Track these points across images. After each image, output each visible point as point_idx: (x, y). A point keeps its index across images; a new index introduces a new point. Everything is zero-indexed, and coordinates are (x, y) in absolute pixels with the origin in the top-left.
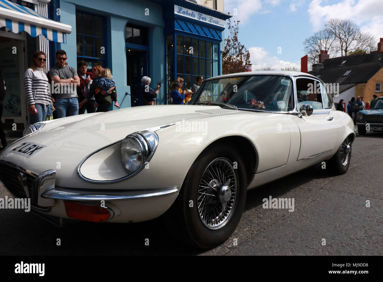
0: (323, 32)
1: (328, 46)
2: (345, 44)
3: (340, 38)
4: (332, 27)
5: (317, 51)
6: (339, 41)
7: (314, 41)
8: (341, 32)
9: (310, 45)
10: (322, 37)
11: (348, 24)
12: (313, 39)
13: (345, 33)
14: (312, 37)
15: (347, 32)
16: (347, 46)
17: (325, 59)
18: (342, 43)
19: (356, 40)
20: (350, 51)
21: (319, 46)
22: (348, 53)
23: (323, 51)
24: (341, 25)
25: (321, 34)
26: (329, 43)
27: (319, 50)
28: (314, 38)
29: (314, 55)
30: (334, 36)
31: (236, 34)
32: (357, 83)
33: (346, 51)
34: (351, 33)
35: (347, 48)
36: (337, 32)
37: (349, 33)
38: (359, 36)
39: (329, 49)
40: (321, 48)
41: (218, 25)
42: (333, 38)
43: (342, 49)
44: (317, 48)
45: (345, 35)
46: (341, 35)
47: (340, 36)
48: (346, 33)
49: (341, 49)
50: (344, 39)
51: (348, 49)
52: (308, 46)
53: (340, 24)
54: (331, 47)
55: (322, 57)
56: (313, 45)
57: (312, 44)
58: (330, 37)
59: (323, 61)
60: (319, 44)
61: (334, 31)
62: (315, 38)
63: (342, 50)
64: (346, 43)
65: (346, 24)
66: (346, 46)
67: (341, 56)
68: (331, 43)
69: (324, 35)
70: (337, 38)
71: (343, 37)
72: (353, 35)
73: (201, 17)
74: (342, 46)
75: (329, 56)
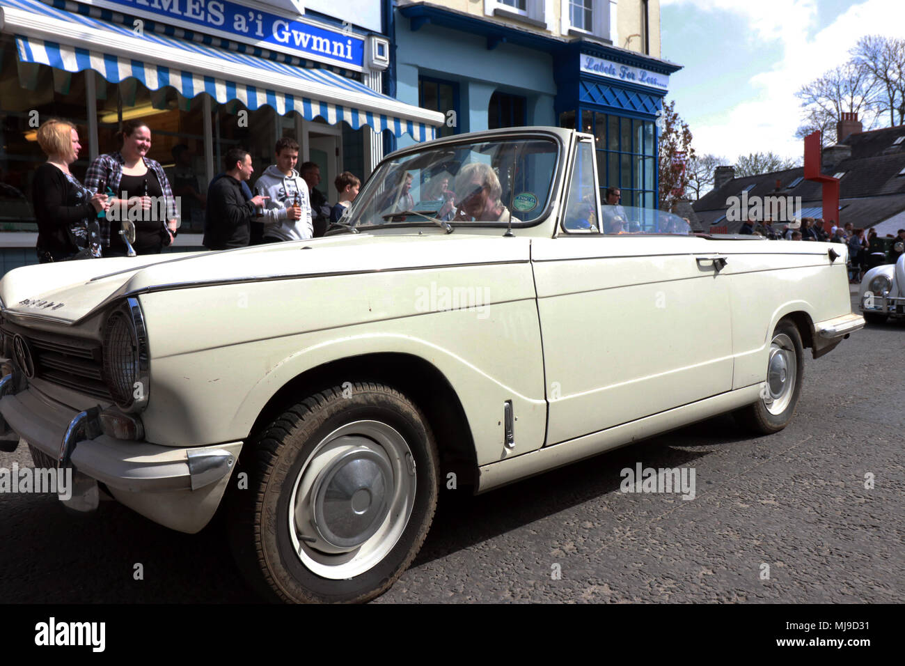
0: (844, 67)
2: (901, 93)
3: (887, 81)
4: (866, 54)
5: (830, 114)
6: (886, 88)
7: (821, 90)
8: (891, 65)
9: (812, 100)
10: (842, 79)
12: (820, 85)
13: (899, 65)
14: (818, 79)
17: (852, 133)
18: (891, 92)
21: (835, 101)
23: (847, 114)
24: (890, 50)
25: (838, 72)
26: (859, 95)
27: (835, 111)
28: (822, 83)
29: (822, 123)
30: (871, 75)
33: (902, 113)
35: (903, 104)
36: (880, 66)
39: (859, 107)
40: (839, 105)
42: (871, 82)
43: (892, 105)
44: (830, 105)
45: (901, 72)
47: (886, 76)
49: (890, 107)
50: (898, 81)
52: (806, 101)
53: (888, 47)
54: (864, 103)
55: (844, 129)
56: (820, 99)
57: (818, 96)
58: (862, 77)
59: (846, 137)
60: (836, 96)
61: (872, 65)
62: (825, 82)
63: (892, 108)
64: (903, 93)
66: (901, 98)
67: (889, 125)
68: (864, 93)
69: (846, 75)
70: (879, 81)
73: (627, 72)
74: (892, 100)
75: (862, 126)
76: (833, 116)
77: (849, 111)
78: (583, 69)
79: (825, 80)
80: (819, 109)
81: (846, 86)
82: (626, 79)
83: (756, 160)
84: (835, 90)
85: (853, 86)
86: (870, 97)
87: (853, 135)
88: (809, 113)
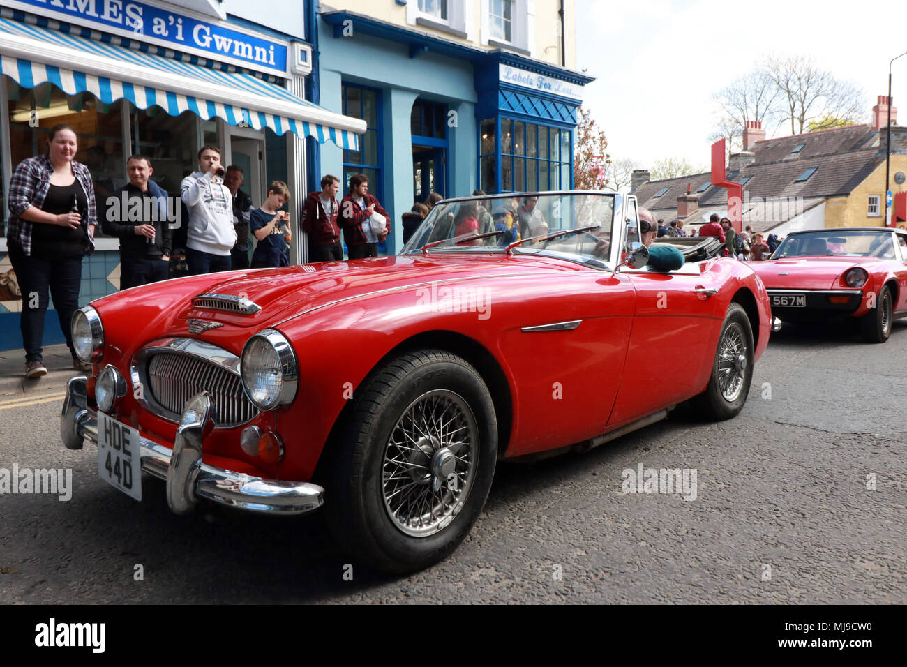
0: (750, 78)
1: (761, 110)
2: (801, 104)
3: (789, 92)
4: (769, 66)
5: (737, 122)
6: (787, 99)
7: (730, 99)
8: (792, 77)
10: (748, 88)
12: (729, 94)
13: (799, 79)
14: (727, 89)
15: (804, 77)
16: (803, 108)
17: (756, 141)
18: (792, 102)
19: (825, 95)
20: (811, 121)
21: (742, 110)
22: (805, 124)
23: (752, 122)
24: (791, 63)
25: (745, 82)
26: (764, 104)
27: (741, 119)
28: (730, 92)
29: (730, 130)
30: (774, 86)
32: (828, 197)
33: (802, 122)
34: (813, 79)
35: (803, 114)
36: (783, 78)
37: (809, 79)
38: (831, 87)
39: (763, 116)
40: (745, 114)
42: (774, 92)
43: (792, 115)
44: (738, 115)
45: (800, 85)
46: (790, 84)
47: (787, 87)
48: (802, 81)
49: (791, 117)
50: (798, 93)
51: (805, 117)
53: (789, 59)
54: (768, 112)
55: (749, 136)
56: (728, 108)
57: (726, 104)
58: (766, 88)
59: (751, 145)
60: (742, 104)
61: (775, 76)
62: (732, 92)
63: (793, 118)
64: (803, 103)
65: (802, 59)
66: (801, 109)
67: (790, 134)
68: (768, 102)
69: (752, 85)
70: (781, 91)
71: (794, 88)
72: (816, 84)
73: (544, 82)
74: (792, 110)
75: (765, 135)
76: (739, 123)
77: (754, 120)
78: (502, 78)
79: (733, 89)
80: (727, 116)
81: (752, 96)
82: (543, 89)
83: (671, 163)
84: (742, 99)
85: (758, 95)
86: (773, 106)
87: (757, 143)
88: (719, 120)
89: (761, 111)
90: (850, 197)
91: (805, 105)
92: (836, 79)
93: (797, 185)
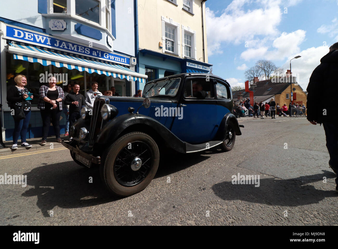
0: (255, 67)
3: (264, 70)
4: (260, 64)
5: (252, 77)
6: (264, 72)
7: (250, 72)
11: (269, 62)
13: (267, 67)
14: (249, 70)
19: (273, 71)
20: (270, 77)
21: (253, 75)
22: (269, 78)
26: (258, 73)
27: (253, 77)
29: (250, 79)
30: (261, 69)
31: (211, 72)
32: (275, 94)
33: (268, 77)
35: (268, 75)
36: (263, 67)
38: (275, 69)
41: (206, 70)
44: (252, 76)
45: (267, 68)
46: (265, 68)
48: (268, 67)
52: (247, 75)
53: (264, 63)
55: (255, 81)
56: (250, 74)
58: (259, 70)
59: (256, 82)
61: (261, 66)
62: (251, 70)
63: (266, 76)
64: (268, 73)
65: (268, 62)
67: (265, 80)
69: (255, 69)
70: (263, 70)
71: (266, 69)
72: (271, 68)
74: (266, 74)
75: (259, 80)
76: (253, 78)
77: (256, 77)
80: (250, 76)
83: (236, 88)
84: (253, 72)
85: (257, 71)
86: (261, 73)
87: (257, 82)
88: (248, 77)
89: (258, 75)
90: (281, 94)
91: (269, 73)
92: (276, 67)
93: (268, 92)
